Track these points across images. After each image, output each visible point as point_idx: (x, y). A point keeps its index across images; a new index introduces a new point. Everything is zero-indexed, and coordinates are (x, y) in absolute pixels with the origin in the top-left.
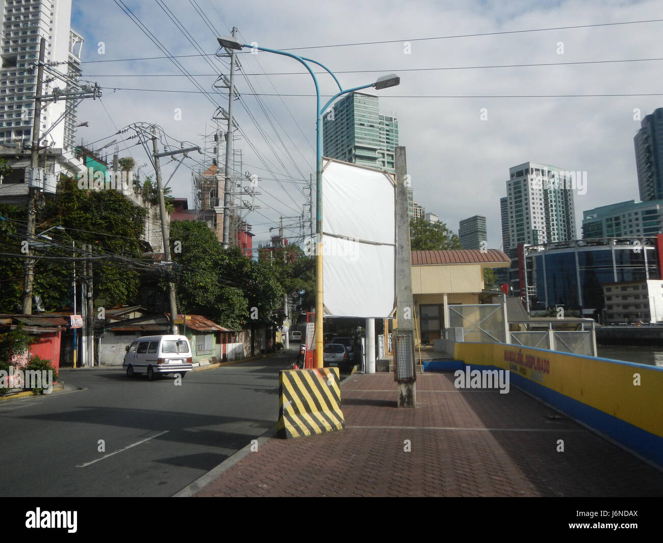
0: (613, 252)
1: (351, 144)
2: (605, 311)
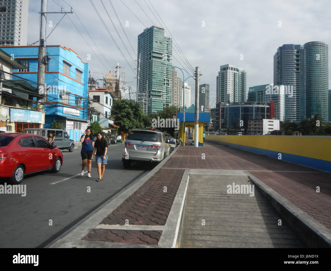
0: (254, 108)
1: (151, 51)
2: (248, 130)
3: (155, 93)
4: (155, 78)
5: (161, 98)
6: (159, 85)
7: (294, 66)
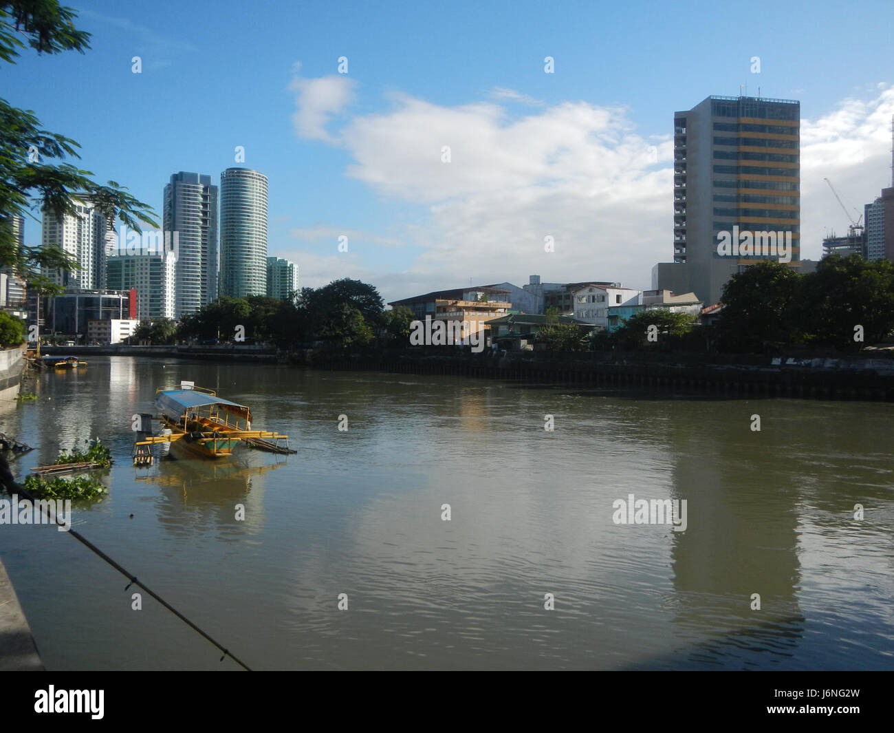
0: (101, 299)
2: (88, 337)
7: (198, 216)
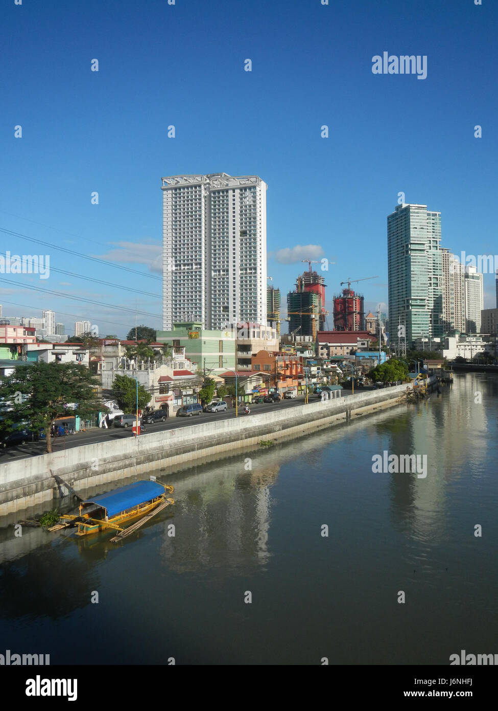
1: (407, 241)
3: (416, 302)
4: (415, 281)
5: (425, 309)
6: (421, 290)
